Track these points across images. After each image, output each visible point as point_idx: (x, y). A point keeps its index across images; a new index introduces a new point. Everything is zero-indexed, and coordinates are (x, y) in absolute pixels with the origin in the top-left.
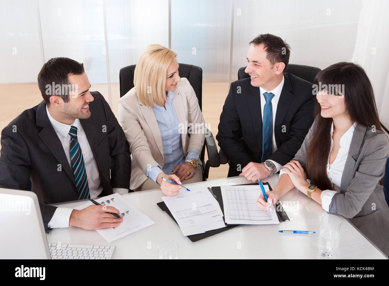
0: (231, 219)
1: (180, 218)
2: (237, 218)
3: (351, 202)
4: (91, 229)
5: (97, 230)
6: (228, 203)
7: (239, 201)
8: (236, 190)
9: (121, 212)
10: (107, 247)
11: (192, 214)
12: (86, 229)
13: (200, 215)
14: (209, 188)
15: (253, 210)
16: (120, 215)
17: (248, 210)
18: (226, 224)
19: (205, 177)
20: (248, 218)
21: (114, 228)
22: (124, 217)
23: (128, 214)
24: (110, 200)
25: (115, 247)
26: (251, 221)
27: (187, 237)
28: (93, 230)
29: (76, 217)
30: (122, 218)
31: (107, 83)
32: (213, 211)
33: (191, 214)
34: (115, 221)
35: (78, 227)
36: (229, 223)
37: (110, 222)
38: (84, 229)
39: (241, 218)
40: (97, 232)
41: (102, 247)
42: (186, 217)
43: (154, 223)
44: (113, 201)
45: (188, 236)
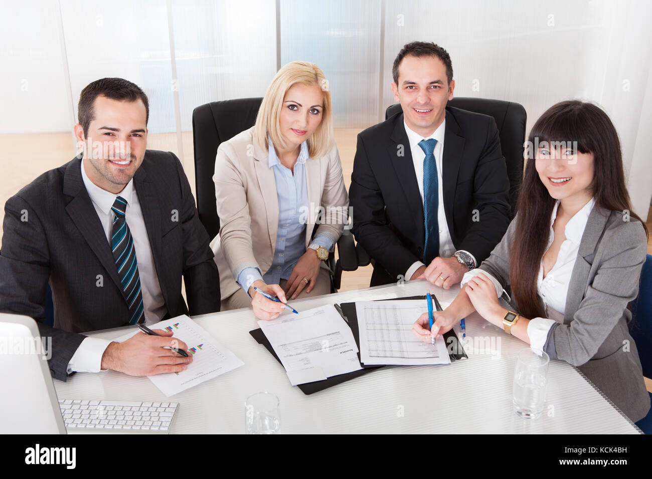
0: (371, 356)
1: (288, 356)
2: (382, 354)
3: (581, 340)
4: (139, 375)
5: (149, 377)
6: (367, 329)
7: (384, 327)
8: (380, 307)
9: (190, 346)
10: (165, 405)
11: (307, 348)
12: (130, 374)
13: (319, 351)
14: (336, 306)
15: (408, 342)
16: (188, 351)
17: (400, 342)
18: (362, 364)
19: (335, 286)
20: (398, 354)
21: (177, 373)
22: (194, 355)
23: (201, 349)
24: (172, 327)
25: (178, 405)
26: (404, 359)
27: (298, 387)
28: (143, 377)
29: (115, 354)
30: (191, 356)
31: (175, 131)
32: (341, 344)
33: (304, 349)
34: (180, 361)
35: (118, 370)
36: (368, 362)
37: (171, 363)
38: (129, 375)
39: (388, 354)
40: (150, 380)
41: (156, 405)
42: (297, 354)
43: (244, 364)
44: (178, 328)
45: (298, 385)
